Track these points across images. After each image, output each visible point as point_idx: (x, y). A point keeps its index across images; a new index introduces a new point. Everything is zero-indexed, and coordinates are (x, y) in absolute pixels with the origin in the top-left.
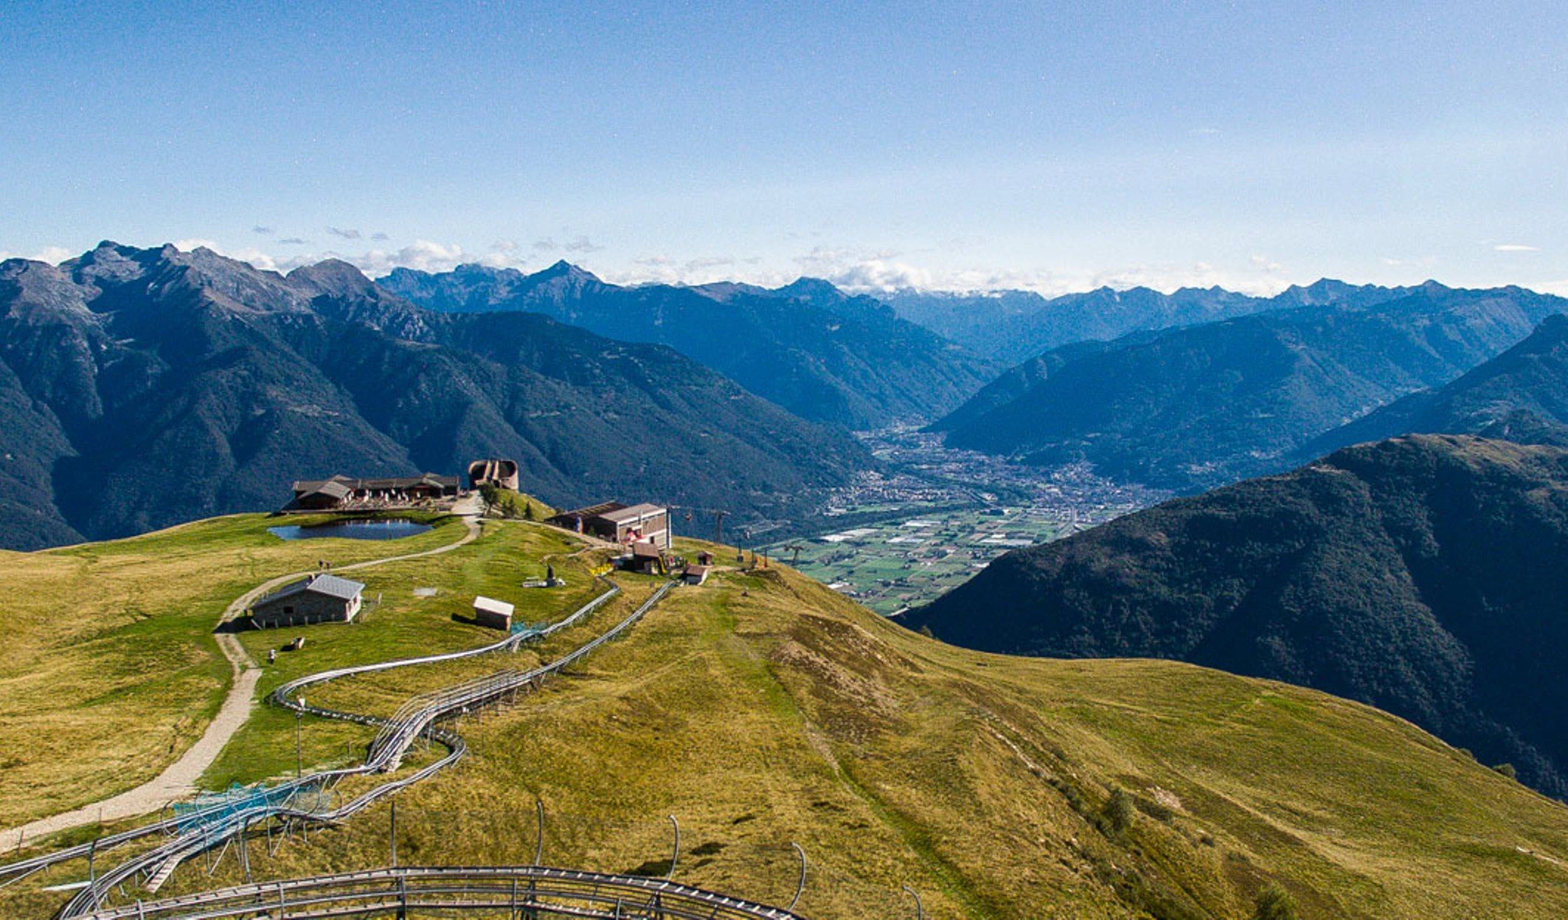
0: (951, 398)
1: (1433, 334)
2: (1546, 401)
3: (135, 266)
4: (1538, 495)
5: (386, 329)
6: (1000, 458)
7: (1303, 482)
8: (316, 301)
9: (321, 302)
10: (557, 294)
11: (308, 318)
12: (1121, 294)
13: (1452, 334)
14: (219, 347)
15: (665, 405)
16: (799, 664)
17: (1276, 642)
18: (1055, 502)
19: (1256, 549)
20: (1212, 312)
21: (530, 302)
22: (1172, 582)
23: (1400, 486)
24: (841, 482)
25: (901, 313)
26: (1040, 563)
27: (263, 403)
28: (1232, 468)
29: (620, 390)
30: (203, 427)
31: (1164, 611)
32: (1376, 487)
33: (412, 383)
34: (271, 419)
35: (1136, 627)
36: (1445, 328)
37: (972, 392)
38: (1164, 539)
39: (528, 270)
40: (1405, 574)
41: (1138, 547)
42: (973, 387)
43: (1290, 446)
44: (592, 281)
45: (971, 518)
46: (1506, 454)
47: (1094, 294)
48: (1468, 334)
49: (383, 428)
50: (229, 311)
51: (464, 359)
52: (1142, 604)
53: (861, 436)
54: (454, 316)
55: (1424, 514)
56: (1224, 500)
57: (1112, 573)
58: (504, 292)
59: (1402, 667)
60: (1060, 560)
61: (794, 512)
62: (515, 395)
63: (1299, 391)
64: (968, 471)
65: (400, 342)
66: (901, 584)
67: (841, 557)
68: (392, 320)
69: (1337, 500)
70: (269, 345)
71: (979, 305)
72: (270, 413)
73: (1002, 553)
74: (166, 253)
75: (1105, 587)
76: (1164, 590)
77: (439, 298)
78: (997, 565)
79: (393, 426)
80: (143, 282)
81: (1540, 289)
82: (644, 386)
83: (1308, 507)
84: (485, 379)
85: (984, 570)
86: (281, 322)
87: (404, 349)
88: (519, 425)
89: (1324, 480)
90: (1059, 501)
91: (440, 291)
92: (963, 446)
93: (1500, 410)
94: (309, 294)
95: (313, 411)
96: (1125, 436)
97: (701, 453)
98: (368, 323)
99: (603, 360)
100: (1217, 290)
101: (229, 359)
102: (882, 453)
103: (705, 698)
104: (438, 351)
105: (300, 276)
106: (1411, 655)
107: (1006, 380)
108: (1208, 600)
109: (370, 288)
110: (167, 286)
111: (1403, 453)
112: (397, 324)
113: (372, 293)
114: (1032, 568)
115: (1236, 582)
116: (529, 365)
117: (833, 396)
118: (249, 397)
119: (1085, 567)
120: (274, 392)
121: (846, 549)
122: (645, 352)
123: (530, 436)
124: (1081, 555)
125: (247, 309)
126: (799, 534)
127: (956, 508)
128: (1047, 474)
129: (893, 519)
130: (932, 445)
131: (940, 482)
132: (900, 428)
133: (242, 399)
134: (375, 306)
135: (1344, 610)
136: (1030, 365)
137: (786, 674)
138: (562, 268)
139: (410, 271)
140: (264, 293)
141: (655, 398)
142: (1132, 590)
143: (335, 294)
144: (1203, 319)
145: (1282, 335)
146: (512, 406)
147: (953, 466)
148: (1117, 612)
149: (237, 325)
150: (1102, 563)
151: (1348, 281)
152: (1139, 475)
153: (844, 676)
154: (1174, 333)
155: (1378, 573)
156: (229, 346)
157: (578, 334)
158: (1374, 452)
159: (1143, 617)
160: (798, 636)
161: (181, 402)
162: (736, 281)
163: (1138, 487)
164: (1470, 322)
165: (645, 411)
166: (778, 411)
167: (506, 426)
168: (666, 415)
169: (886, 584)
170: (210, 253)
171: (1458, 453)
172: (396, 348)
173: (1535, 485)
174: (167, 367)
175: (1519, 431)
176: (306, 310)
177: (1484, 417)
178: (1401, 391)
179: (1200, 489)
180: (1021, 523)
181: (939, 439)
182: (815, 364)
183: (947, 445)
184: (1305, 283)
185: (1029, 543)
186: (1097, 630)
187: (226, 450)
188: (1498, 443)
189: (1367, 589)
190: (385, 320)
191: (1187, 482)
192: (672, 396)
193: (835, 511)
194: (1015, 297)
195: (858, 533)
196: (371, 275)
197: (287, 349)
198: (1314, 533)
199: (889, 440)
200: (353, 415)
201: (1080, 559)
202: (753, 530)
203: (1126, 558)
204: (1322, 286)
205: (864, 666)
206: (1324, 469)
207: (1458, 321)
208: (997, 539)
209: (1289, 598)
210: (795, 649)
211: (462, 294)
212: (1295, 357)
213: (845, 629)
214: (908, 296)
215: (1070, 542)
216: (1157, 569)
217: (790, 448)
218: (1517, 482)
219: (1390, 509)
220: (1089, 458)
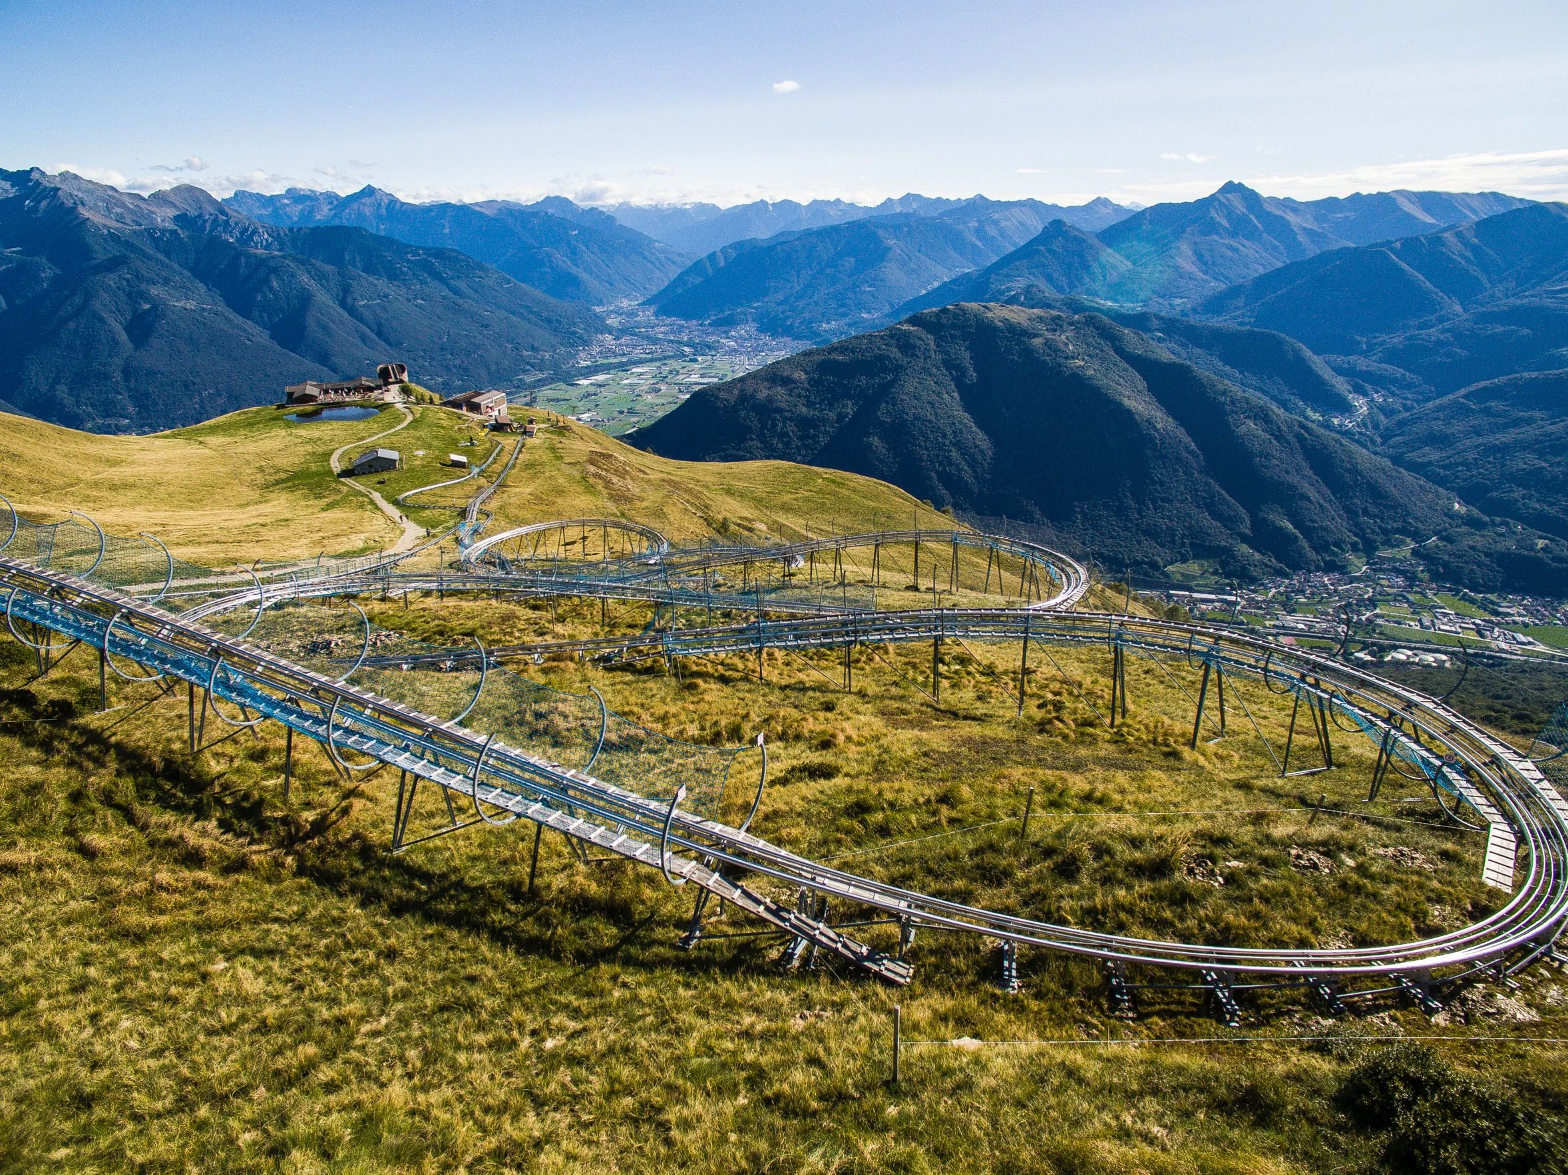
0: (661, 280)
1: (979, 232)
2: (1049, 278)
3: (7, 185)
4: (1037, 341)
5: (237, 240)
6: (694, 322)
7: (892, 336)
8: (176, 219)
9: (181, 219)
10: (368, 212)
11: (174, 232)
12: (774, 205)
13: (991, 231)
14: (101, 257)
15: (457, 292)
16: (595, 475)
17: (875, 441)
18: (733, 352)
19: (863, 381)
20: (835, 218)
21: (347, 219)
22: (810, 404)
23: (953, 337)
24: (586, 343)
25: (622, 221)
26: (722, 395)
27: (147, 300)
28: (850, 325)
29: (422, 283)
30: (102, 320)
31: (805, 424)
32: (939, 339)
33: (266, 281)
34: (157, 310)
35: (786, 434)
36: (987, 228)
37: (673, 276)
38: (803, 376)
39: (344, 192)
40: (956, 395)
41: (786, 381)
42: (674, 273)
43: (887, 309)
44: (393, 201)
45: (675, 364)
46: (1018, 315)
47: (755, 204)
48: (1002, 232)
49: (247, 315)
50: (105, 226)
51: (303, 262)
52: (790, 419)
53: (598, 309)
54: (291, 230)
55: (968, 354)
56: (842, 348)
57: (770, 400)
58: (326, 209)
59: (954, 454)
60: (736, 392)
61: (555, 365)
62: (346, 290)
63: (892, 272)
64: (673, 332)
65: (253, 251)
66: (631, 411)
67: (589, 395)
68: (242, 233)
69: (914, 347)
70: (145, 254)
71: (677, 213)
72: (155, 307)
73: (697, 388)
74: (35, 176)
75: (766, 410)
76: (804, 409)
77: (276, 214)
78: (696, 396)
79: (256, 313)
80: (20, 199)
81: (1048, 201)
82: (441, 279)
83: (895, 353)
84: (321, 277)
85: (688, 401)
86: (151, 236)
87: (256, 256)
88: (352, 311)
89: (906, 335)
90: (735, 350)
91: (276, 210)
92: (669, 314)
93: (1018, 285)
94: (171, 212)
95: (191, 305)
96: (778, 304)
97: (487, 326)
98: (225, 236)
99: (409, 261)
100: (838, 201)
101: (114, 264)
102: (613, 321)
103: (561, 492)
104: (284, 257)
105: (159, 198)
106: (959, 445)
107: (697, 267)
108: (832, 415)
109: (220, 207)
110: (44, 204)
111: (955, 315)
112: (247, 235)
113: (223, 212)
114: (717, 398)
115: (850, 403)
116: (354, 266)
117: (575, 281)
118: (134, 296)
119: (752, 396)
120: (155, 291)
121: (592, 390)
122: (440, 254)
123: (361, 320)
124: (750, 387)
125: (119, 225)
126: (560, 380)
127: (666, 358)
128: (726, 332)
129: (623, 367)
130: (646, 315)
131: (656, 341)
132: (625, 303)
133: (129, 296)
134: (227, 223)
135: (917, 418)
136: (712, 257)
137: (591, 480)
138: (369, 191)
139: (251, 195)
140: (132, 212)
141: (450, 288)
142: (784, 410)
143: (193, 212)
144: (829, 222)
145: (881, 233)
146: (344, 298)
147: (663, 329)
148: (774, 425)
149: (114, 237)
150: (763, 394)
151: (926, 194)
152: (789, 331)
153: (615, 479)
154: (810, 233)
155: (938, 394)
156: (110, 255)
157: (388, 241)
158: (937, 315)
159: (791, 428)
160: (592, 462)
161: (78, 300)
162: (500, 199)
163: (787, 339)
164: (1003, 224)
165: (444, 298)
166: (537, 293)
167: (342, 311)
168: (460, 301)
169: (621, 412)
170: (76, 177)
171: (990, 315)
172: (248, 256)
173: (1036, 336)
174: (58, 271)
175: (1030, 298)
176: (170, 225)
177: (1009, 289)
178: (959, 271)
179: (828, 341)
180: (710, 367)
181: (653, 309)
182: (561, 259)
183: (656, 314)
184: (897, 196)
185: (716, 380)
186: (762, 438)
187: (124, 337)
188: (1015, 308)
189: (932, 404)
190: (237, 233)
191: (819, 335)
192: (462, 285)
193: (583, 364)
194: (702, 208)
195: (601, 378)
196: (218, 196)
197: (161, 257)
198: (898, 369)
199: (618, 312)
200: (222, 307)
201: (749, 391)
202: (529, 379)
203: (779, 389)
204: (909, 198)
205: (623, 474)
206: (905, 327)
207: (996, 223)
208: (695, 378)
209: (883, 413)
210: (592, 469)
211: (295, 211)
212: (889, 249)
213: (610, 456)
214: (625, 208)
215: (741, 380)
216: (799, 396)
217: (549, 321)
218: (1026, 333)
219: (947, 353)
220: (754, 320)
